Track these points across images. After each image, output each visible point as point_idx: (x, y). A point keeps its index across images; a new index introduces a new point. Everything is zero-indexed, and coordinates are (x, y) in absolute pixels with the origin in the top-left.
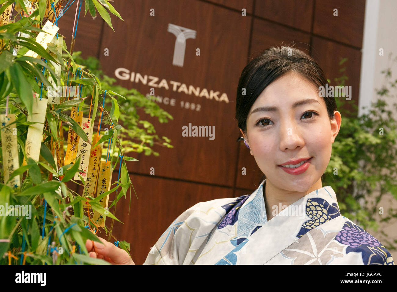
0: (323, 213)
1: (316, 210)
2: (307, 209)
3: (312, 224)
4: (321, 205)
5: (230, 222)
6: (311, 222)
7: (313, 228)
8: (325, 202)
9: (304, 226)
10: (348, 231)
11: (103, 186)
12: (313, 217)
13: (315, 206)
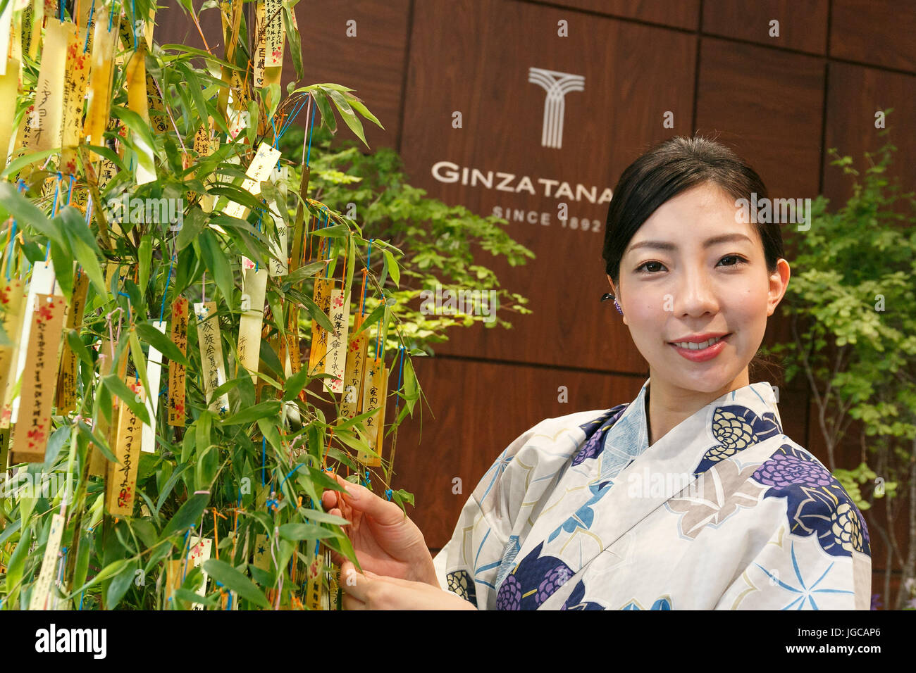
0: (744, 432)
1: (731, 427)
2: (714, 425)
3: (722, 453)
4: (739, 418)
5: (590, 453)
6: (721, 449)
7: (722, 459)
8: (747, 411)
9: (707, 457)
10: (779, 461)
11: (372, 400)
12: (725, 439)
13: (729, 421)
